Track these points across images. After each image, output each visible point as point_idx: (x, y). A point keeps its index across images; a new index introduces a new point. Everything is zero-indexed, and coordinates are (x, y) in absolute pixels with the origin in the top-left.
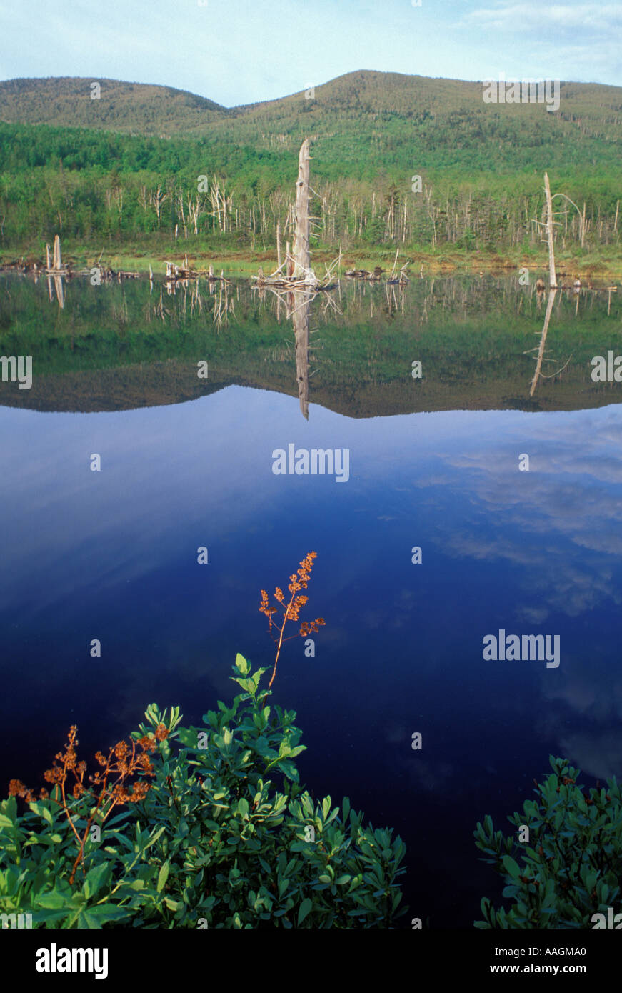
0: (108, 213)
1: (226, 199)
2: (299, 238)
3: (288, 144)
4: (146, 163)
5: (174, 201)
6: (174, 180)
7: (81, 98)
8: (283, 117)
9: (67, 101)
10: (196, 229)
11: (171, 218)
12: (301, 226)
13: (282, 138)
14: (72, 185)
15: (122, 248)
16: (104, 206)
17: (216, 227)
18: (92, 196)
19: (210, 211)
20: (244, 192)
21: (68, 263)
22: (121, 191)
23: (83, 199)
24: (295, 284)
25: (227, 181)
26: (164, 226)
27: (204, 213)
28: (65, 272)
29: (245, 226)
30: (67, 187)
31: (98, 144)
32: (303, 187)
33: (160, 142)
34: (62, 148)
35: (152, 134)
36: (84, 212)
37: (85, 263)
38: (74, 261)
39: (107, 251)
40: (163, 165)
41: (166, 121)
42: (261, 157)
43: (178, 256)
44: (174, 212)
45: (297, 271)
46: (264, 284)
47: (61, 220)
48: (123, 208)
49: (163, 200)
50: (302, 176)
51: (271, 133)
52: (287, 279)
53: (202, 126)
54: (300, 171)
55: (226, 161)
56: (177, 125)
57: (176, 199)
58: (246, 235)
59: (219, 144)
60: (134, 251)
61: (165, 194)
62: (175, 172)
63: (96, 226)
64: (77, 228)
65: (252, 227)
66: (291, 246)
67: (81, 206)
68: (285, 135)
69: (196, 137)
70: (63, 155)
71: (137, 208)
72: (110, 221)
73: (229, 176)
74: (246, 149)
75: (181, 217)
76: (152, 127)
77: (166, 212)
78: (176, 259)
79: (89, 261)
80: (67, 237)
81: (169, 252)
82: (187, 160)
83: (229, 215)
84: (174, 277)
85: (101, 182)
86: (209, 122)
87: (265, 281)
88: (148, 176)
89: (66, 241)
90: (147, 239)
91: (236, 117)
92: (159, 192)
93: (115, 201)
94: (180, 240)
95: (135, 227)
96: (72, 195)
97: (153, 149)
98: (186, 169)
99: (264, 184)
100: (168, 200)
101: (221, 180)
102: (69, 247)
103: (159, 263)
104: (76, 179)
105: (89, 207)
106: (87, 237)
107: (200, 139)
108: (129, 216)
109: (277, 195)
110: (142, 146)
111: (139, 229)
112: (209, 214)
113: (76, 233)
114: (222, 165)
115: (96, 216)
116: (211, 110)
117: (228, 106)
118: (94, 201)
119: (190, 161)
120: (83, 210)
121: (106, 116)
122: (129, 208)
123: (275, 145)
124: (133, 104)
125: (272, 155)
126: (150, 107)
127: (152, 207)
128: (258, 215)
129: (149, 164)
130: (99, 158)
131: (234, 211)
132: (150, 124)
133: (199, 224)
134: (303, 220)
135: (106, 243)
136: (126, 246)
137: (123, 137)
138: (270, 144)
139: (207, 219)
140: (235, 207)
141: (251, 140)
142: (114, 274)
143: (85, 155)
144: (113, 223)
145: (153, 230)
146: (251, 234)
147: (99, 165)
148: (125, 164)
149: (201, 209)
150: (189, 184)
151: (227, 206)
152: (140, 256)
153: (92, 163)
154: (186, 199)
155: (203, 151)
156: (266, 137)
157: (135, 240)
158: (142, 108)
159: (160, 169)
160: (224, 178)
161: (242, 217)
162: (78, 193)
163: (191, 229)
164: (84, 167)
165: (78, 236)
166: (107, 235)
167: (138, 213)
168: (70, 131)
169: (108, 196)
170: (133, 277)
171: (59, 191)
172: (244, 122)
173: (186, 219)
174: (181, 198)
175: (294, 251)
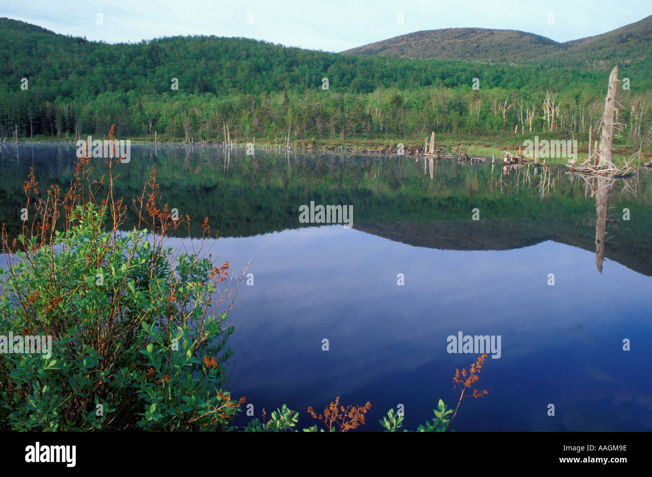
0: (470, 116)
1: (554, 107)
2: (605, 139)
3: (607, 67)
4: (499, 82)
5: (517, 108)
6: (517, 94)
7: (458, 41)
8: (604, 48)
9: (449, 44)
10: (531, 129)
11: (513, 120)
12: (607, 129)
13: (602, 62)
14: (447, 98)
15: (477, 140)
16: (467, 111)
17: (545, 125)
18: (460, 105)
19: (542, 116)
20: (568, 102)
21: (439, 149)
22: (479, 102)
23: (454, 107)
24: (599, 171)
25: (556, 94)
26: (507, 126)
27: (538, 117)
28: (436, 156)
29: (567, 126)
30: (444, 99)
31: (466, 71)
32: (611, 101)
33: (510, 69)
34: (443, 74)
35: (505, 63)
36: (454, 115)
37: (451, 149)
38: (443, 148)
39: (466, 142)
40: (510, 84)
41: (515, 54)
42: (584, 77)
43: (515, 147)
44: (515, 116)
45: (602, 163)
46: (575, 171)
47: (438, 121)
48: (480, 113)
49: (508, 108)
50: (611, 94)
51: (593, 60)
52: (593, 168)
53: (541, 56)
54: (609, 90)
55: (557, 79)
56: (523, 56)
57: (518, 107)
58: (567, 134)
59: (552, 68)
60: (485, 142)
61: (510, 104)
62: (519, 88)
63: (461, 125)
64: (448, 126)
65: (573, 127)
66: (598, 144)
67: (452, 111)
68: (604, 60)
69: (536, 64)
70: (443, 78)
71: (490, 113)
72: (470, 122)
73: (559, 91)
74: (573, 72)
75: (521, 119)
76: (505, 58)
77: (510, 116)
78: (513, 149)
79: (453, 148)
80: (441, 132)
81: (509, 144)
82: (528, 80)
83: (556, 118)
84: (509, 162)
85: (466, 96)
86: (546, 53)
87: (576, 168)
88: (499, 92)
89: (440, 135)
90: (495, 134)
91: (566, 49)
92: (506, 102)
93: (475, 109)
94: (518, 136)
95: (488, 126)
96: (447, 104)
97: (505, 73)
98: (527, 86)
99: (585, 96)
100: (512, 108)
101: (552, 93)
102: (441, 138)
103: (500, 151)
104: (450, 94)
105: (457, 112)
106: (454, 132)
107: (539, 66)
108: (484, 118)
109: (594, 104)
110: (497, 72)
111: (490, 127)
112: (541, 118)
113: (447, 129)
114: (554, 83)
115: (461, 118)
116: (548, 45)
117: (561, 42)
118: (461, 108)
119: (531, 81)
120: (453, 114)
121: (474, 52)
122: (484, 113)
123: (596, 68)
124: (493, 43)
125: (593, 75)
126: (505, 45)
127: (500, 112)
128: (578, 119)
129: (501, 83)
130: (467, 80)
131: (560, 116)
132: (504, 56)
133: (533, 125)
134: (609, 125)
135: (466, 136)
136: (479, 139)
137: (484, 66)
138: (592, 67)
139: (539, 121)
140: (561, 113)
141: (578, 65)
142: (468, 159)
143: (458, 78)
144: (472, 123)
145: (499, 128)
146: (572, 132)
147: (467, 85)
148: (484, 83)
149: (536, 115)
150: (528, 97)
151: (555, 112)
152: (489, 146)
153: (462, 83)
154: (525, 108)
155: (541, 73)
156: (589, 62)
157: (486, 135)
158: (498, 46)
159: (509, 86)
160: (554, 92)
161: (566, 121)
162: (450, 103)
163: (527, 128)
164: (456, 86)
165: (448, 131)
166: (467, 131)
167: (490, 117)
168: (449, 63)
169: (471, 105)
170: (481, 161)
171: (438, 101)
172: (572, 53)
173: (524, 121)
174: (521, 107)
175: (600, 147)
